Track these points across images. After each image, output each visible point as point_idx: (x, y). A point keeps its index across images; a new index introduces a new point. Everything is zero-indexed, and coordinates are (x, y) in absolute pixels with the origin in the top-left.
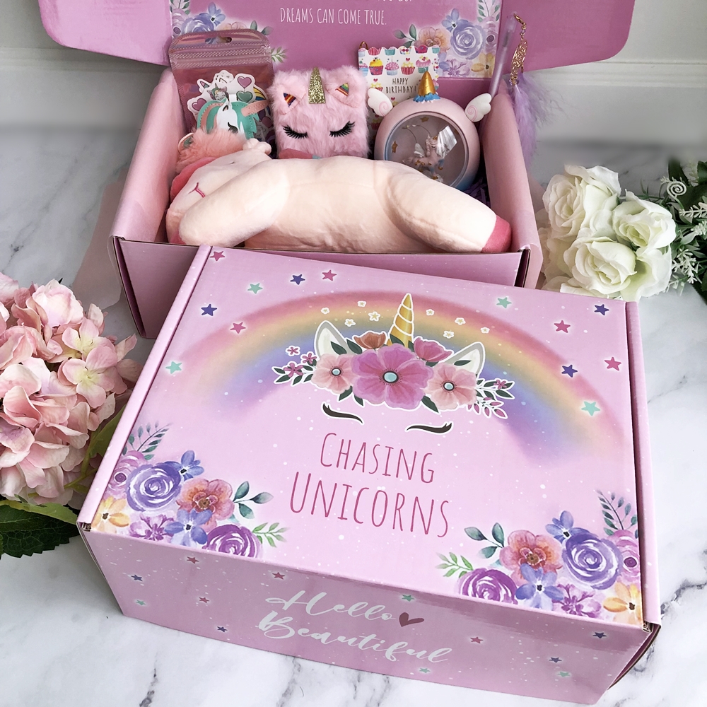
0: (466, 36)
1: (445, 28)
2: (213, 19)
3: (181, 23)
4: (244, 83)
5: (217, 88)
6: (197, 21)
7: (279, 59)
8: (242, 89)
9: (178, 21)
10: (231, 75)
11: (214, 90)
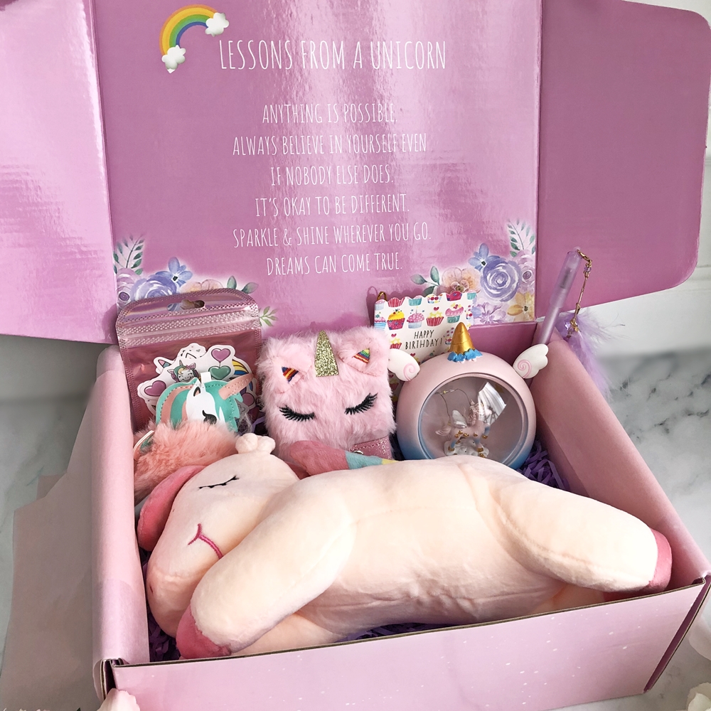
0: (498, 274)
1: (473, 267)
2: (175, 278)
3: (130, 286)
4: (220, 356)
5: (182, 366)
6: (152, 282)
7: (267, 322)
8: (217, 363)
9: (125, 284)
10: (203, 349)
11: (177, 369)
